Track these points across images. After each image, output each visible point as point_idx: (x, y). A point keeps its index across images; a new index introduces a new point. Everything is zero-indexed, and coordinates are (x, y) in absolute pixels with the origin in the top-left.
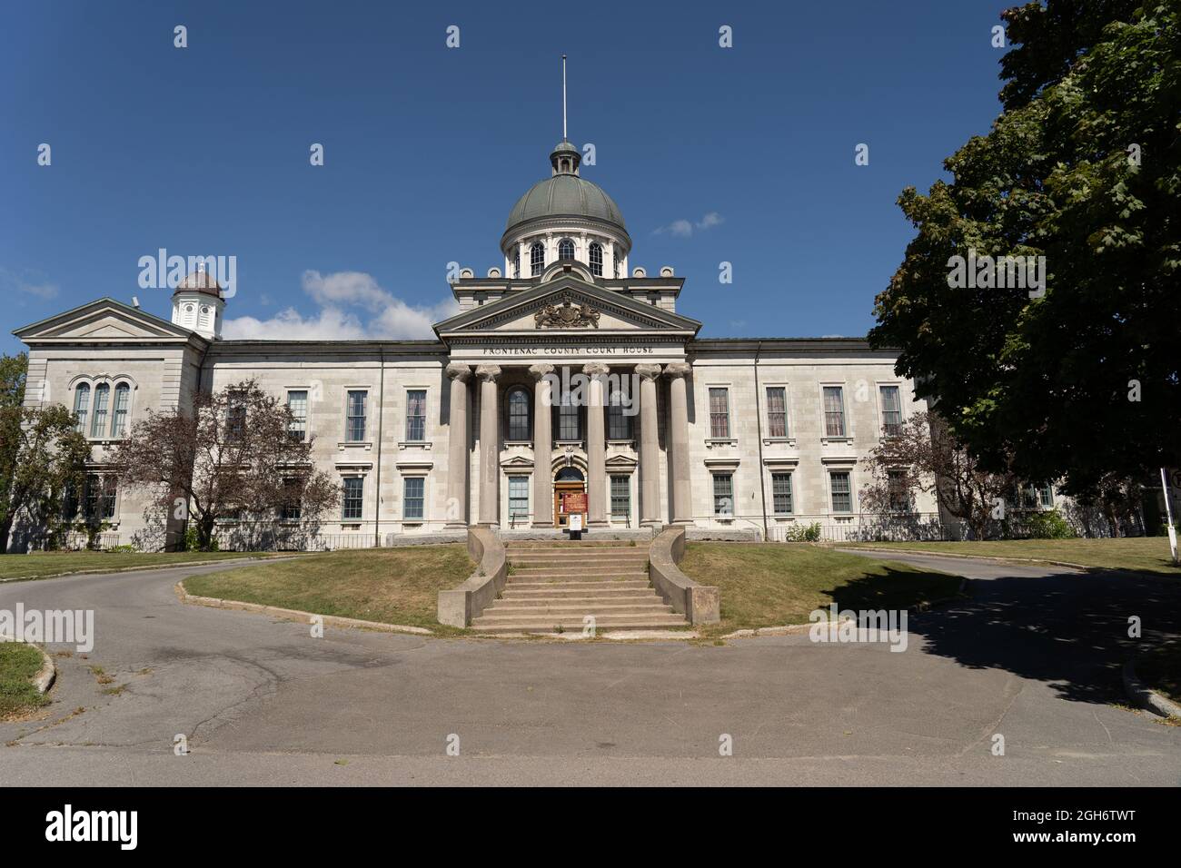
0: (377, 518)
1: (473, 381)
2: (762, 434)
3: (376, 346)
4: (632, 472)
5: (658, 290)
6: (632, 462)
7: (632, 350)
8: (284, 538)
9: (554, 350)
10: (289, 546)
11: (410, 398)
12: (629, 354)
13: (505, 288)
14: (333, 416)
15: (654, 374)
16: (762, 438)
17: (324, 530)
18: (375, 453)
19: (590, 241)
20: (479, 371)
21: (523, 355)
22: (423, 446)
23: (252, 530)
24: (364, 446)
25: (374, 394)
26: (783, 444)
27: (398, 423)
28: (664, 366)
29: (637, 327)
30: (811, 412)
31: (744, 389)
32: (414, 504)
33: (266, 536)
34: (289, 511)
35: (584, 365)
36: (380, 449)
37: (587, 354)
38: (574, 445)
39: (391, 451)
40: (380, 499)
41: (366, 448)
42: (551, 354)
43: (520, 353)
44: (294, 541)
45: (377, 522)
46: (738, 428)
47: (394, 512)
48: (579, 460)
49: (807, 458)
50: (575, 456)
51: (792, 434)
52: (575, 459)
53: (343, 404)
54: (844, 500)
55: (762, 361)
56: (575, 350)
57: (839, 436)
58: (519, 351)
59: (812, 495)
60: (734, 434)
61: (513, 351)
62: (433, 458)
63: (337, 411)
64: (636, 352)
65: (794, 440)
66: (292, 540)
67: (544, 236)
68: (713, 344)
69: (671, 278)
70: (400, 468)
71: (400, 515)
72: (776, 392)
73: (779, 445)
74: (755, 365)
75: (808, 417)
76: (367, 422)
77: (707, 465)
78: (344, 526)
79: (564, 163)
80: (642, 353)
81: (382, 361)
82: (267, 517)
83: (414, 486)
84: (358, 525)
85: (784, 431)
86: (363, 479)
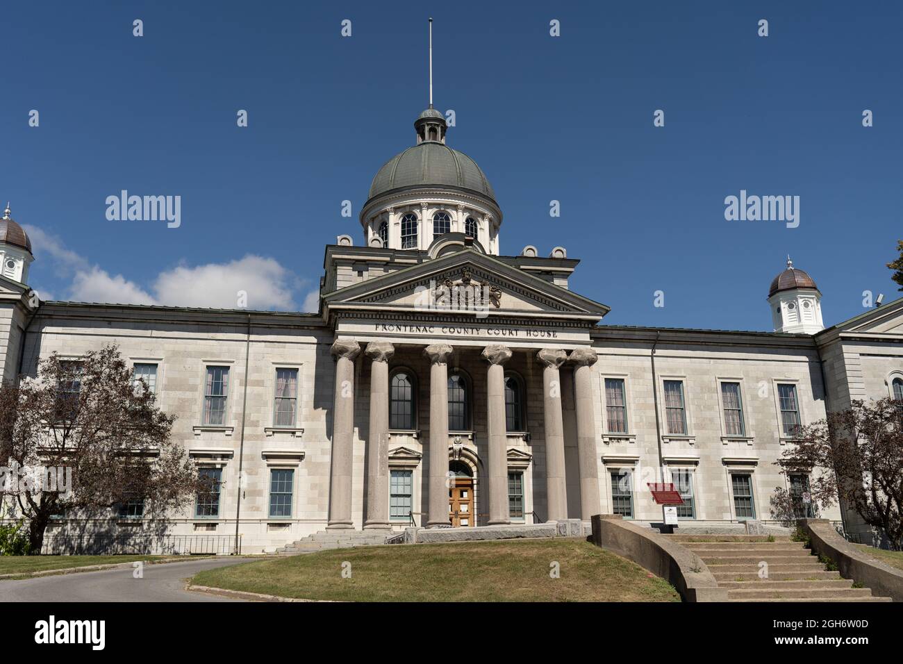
0: (238, 517)
1: (363, 360)
2: (661, 430)
3: (243, 316)
4: (526, 468)
5: (551, 271)
6: (525, 457)
7: (536, 333)
8: (124, 539)
9: (452, 330)
10: (129, 549)
11: (279, 377)
12: (532, 337)
13: (388, 259)
14: (188, 395)
15: (559, 360)
16: (661, 434)
17: (172, 530)
18: (236, 439)
19: (467, 215)
20: (370, 349)
21: (418, 333)
22: (294, 433)
23: (83, 529)
24: (224, 431)
25: (237, 370)
26: (682, 442)
27: (265, 404)
28: (569, 352)
29: (541, 309)
30: (710, 408)
31: (641, 381)
32: (281, 501)
33: (99, 537)
34: (130, 505)
35: (484, 347)
36: (243, 435)
37: (487, 336)
38: (462, 436)
39: (256, 437)
40: (242, 494)
41: (227, 432)
42: (449, 334)
43: (415, 332)
44: (135, 544)
45: (238, 520)
46: (636, 423)
47: (257, 509)
48: (469, 453)
49: (707, 458)
50: (464, 449)
51: (691, 432)
52: (464, 451)
53: (201, 379)
54: (746, 505)
55: (658, 352)
56: (475, 330)
57: (737, 435)
58: (414, 328)
59: (714, 498)
60: (632, 430)
61: (408, 328)
62: (305, 447)
63: (193, 388)
64: (539, 335)
65: (693, 438)
66: (132, 543)
67: (419, 206)
68: (609, 332)
69: (563, 259)
70: (267, 457)
71: (264, 513)
72: (673, 385)
73: (678, 442)
74: (652, 356)
75: (707, 414)
76: (228, 403)
77: (605, 462)
78: (196, 525)
79: (430, 130)
80: (546, 337)
81: (249, 333)
82: (102, 514)
83: (282, 479)
84: (214, 525)
85: (684, 428)
86: (221, 469)
